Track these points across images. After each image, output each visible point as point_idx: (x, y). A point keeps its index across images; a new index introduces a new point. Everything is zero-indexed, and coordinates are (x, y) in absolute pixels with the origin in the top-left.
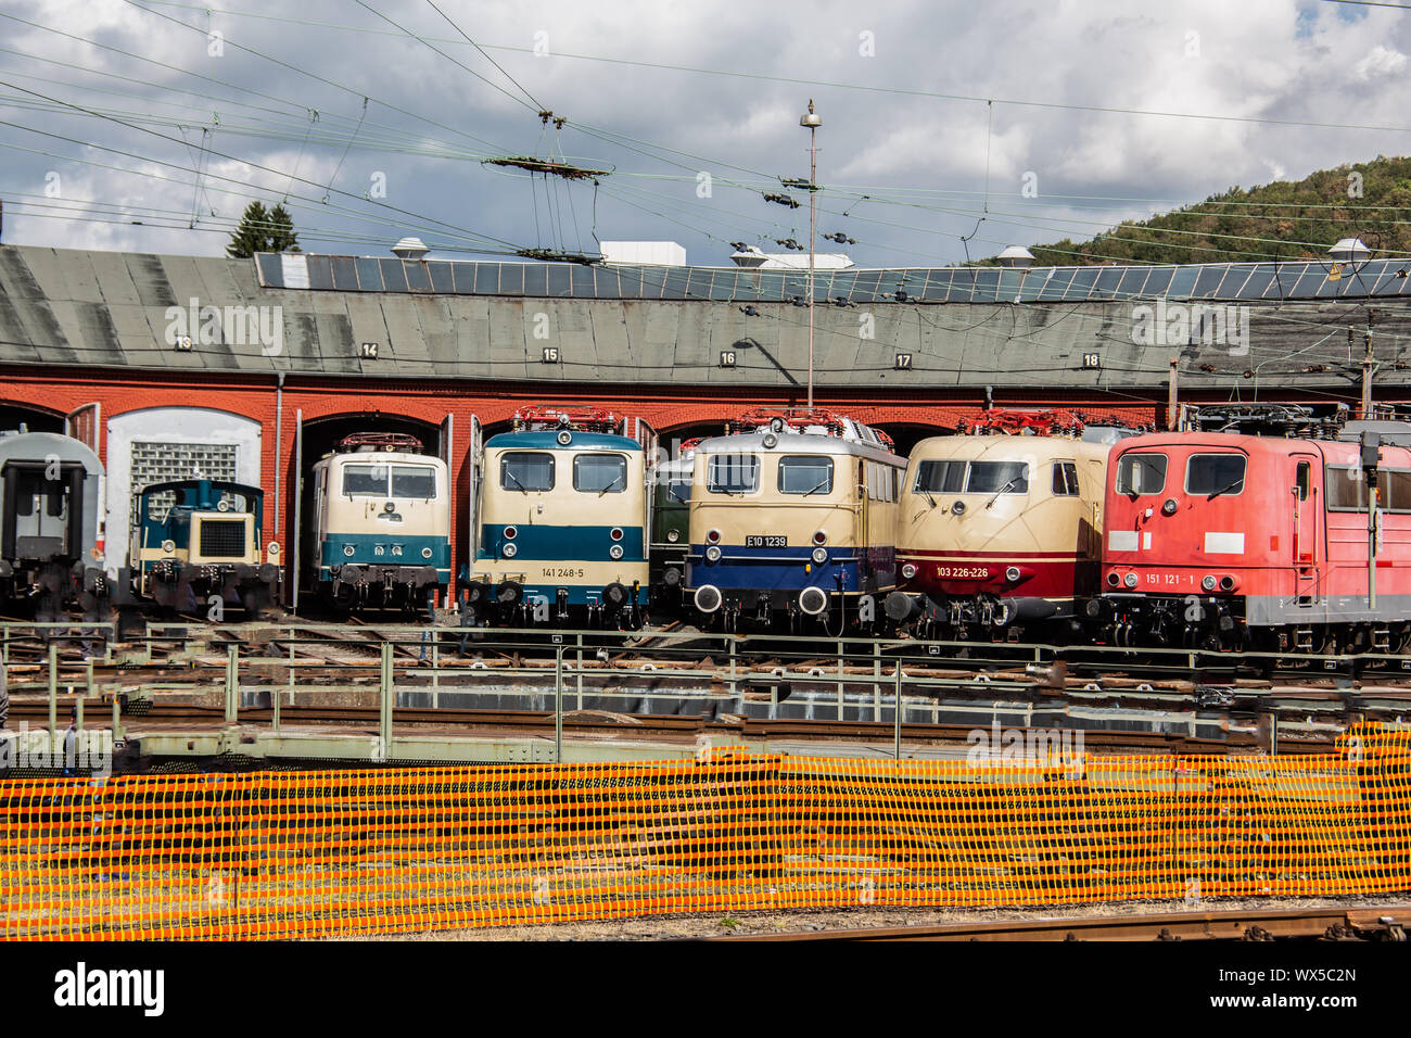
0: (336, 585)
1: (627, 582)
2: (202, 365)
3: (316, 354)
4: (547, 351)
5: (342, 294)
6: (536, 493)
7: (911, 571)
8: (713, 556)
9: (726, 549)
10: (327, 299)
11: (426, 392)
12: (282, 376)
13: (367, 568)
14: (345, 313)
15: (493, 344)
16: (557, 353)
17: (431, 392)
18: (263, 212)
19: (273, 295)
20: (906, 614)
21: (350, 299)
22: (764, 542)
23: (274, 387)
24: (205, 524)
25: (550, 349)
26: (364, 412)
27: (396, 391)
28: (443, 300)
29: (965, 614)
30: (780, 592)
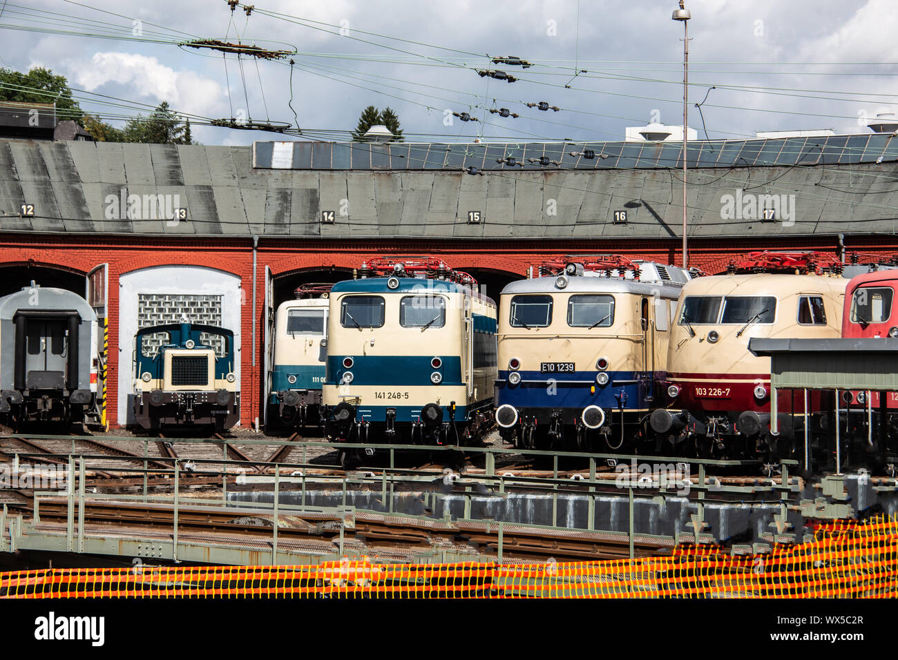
0: (282, 407)
1: (445, 403)
2: (193, 231)
3: (286, 221)
4: (471, 214)
5: (317, 172)
6: (369, 329)
7: (675, 391)
8: (514, 380)
9: (525, 374)
10: (305, 176)
11: (372, 250)
12: (256, 239)
13: (306, 393)
14: (317, 187)
15: (430, 209)
16: (479, 215)
17: (376, 250)
18: (376, 114)
19: (263, 175)
20: (668, 427)
21: (323, 176)
22: (556, 368)
23: (251, 248)
24: (175, 359)
25: (474, 212)
26: (323, 267)
27: (348, 249)
28: (398, 175)
29: (720, 428)
30: (569, 410)
